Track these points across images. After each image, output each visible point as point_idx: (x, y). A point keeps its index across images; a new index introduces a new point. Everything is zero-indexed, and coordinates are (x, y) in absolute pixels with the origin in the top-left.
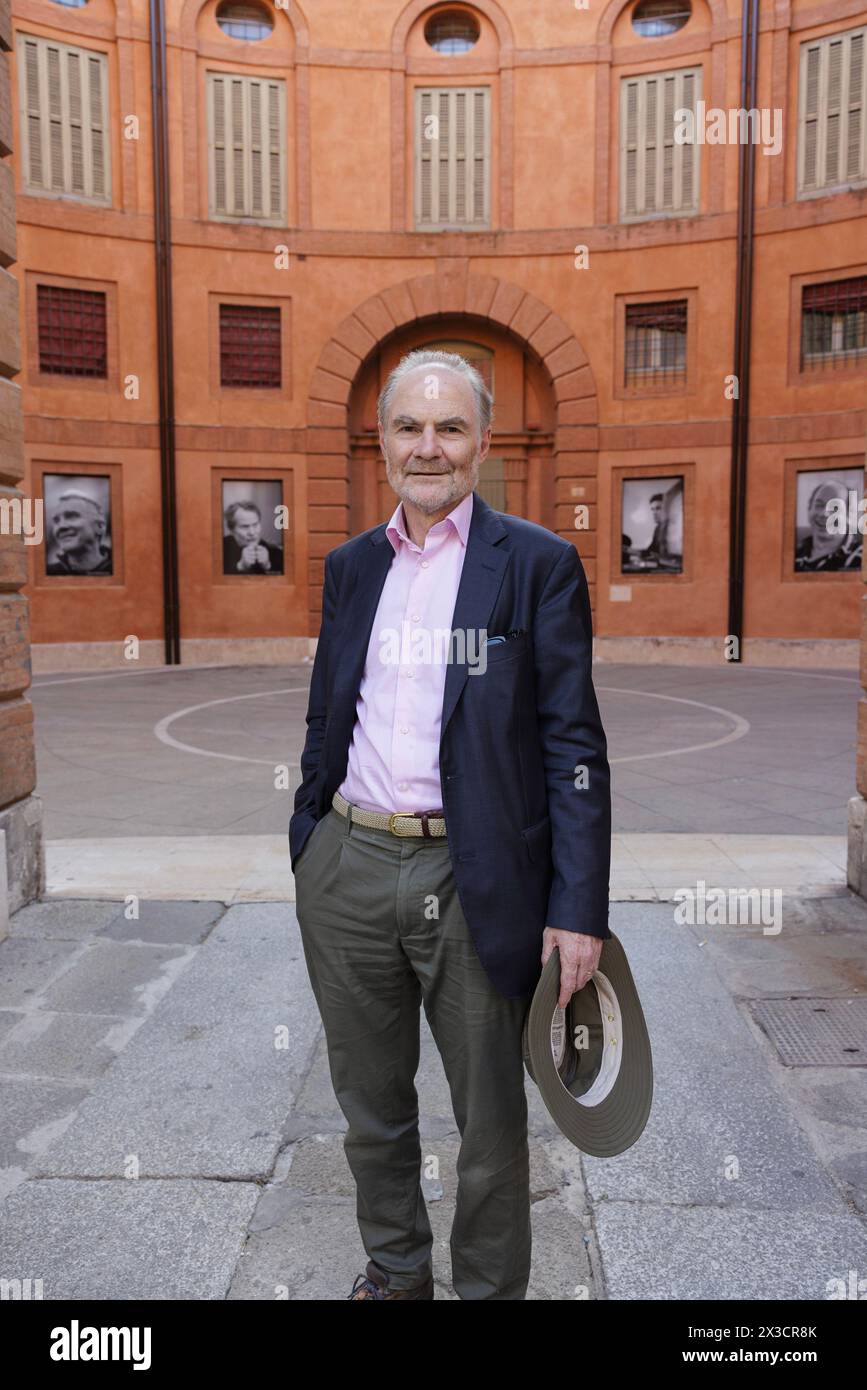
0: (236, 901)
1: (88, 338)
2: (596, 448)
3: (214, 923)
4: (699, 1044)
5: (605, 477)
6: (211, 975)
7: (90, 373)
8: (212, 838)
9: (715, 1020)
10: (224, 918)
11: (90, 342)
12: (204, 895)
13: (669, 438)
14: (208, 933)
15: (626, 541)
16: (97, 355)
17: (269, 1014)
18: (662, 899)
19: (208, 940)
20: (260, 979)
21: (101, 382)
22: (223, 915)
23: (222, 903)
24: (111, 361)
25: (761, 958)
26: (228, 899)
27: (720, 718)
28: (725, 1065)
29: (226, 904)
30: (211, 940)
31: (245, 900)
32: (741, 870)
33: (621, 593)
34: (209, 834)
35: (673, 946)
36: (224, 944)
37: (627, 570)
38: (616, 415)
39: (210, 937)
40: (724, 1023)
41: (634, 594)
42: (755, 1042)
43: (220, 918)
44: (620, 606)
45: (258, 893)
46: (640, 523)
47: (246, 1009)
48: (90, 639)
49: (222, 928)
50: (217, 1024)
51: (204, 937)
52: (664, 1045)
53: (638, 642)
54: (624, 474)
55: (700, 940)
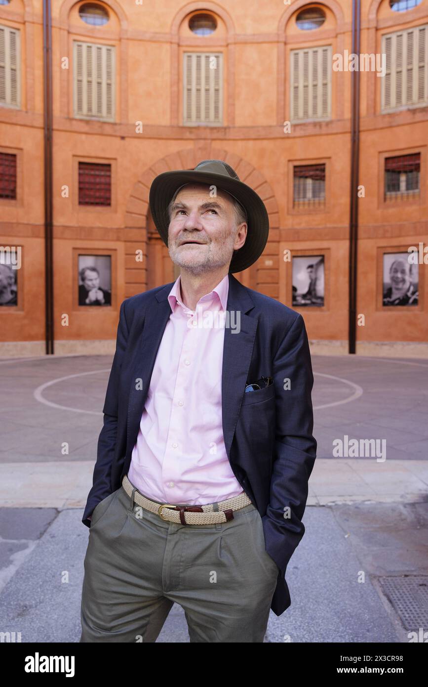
0: (65, 507)
1: (6, 178)
2: (278, 240)
3: (49, 524)
4: (350, 613)
6: (42, 563)
7: (7, 197)
8: (58, 463)
9: (359, 594)
10: (56, 520)
11: (7, 181)
12: (45, 504)
13: (316, 235)
14: (45, 531)
15: (295, 289)
16: (11, 187)
17: (75, 594)
18: (321, 504)
19: (44, 536)
20: (73, 566)
21: (13, 202)
22: (56, 517)
23: (56, 509)
24: (19, 191)
25: (383, 546)
26: (59, 505)
27: (347, 386)
28: (368, 631)
29: (59, 510)
30: (46, 536)
31: (70, 507)
32: (367, 484)
34: (56, 461)
35: (330, 537)
36: (54, 539)
38: (289, 222)
39: (45, 534)
40: (365, 596)
42: (386, 611)
43: (54, 520)
45: (79, 502)
46: (302, 280)
47: (61, 591)
48: (4, 341)
49: (54, 528)
50: (41, 602)
51: (42, 534)
52: (329, 615)
54: (294, 254)
55: (346, 533)
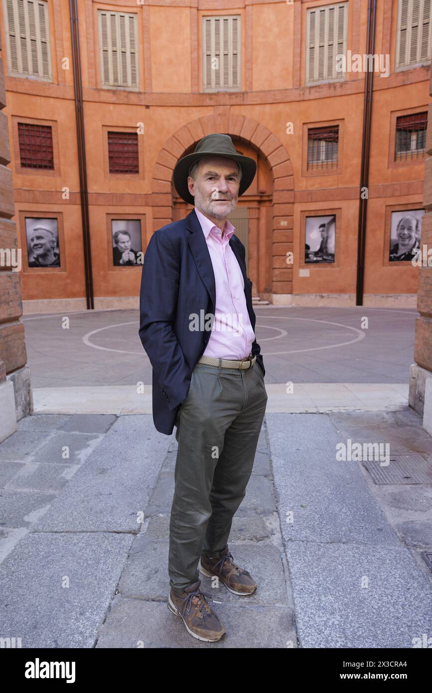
1: (44, 149)
2: (293, 202)
5: (297, 216)
7: (45, 167)
11: (44, 152)
13: (329, 195)
15: (307, 247)
16: (49, 158)
21: (51, 171)
24: (55, 161)
27: (351, 331)
33: (304, 273)
37: (308, 261)
38: (303, 184)
41: (311, 273)
44: (304, 279)
46: (314, 238)
48: (50, 297)
53: (312, 297)
54: (307, 214)
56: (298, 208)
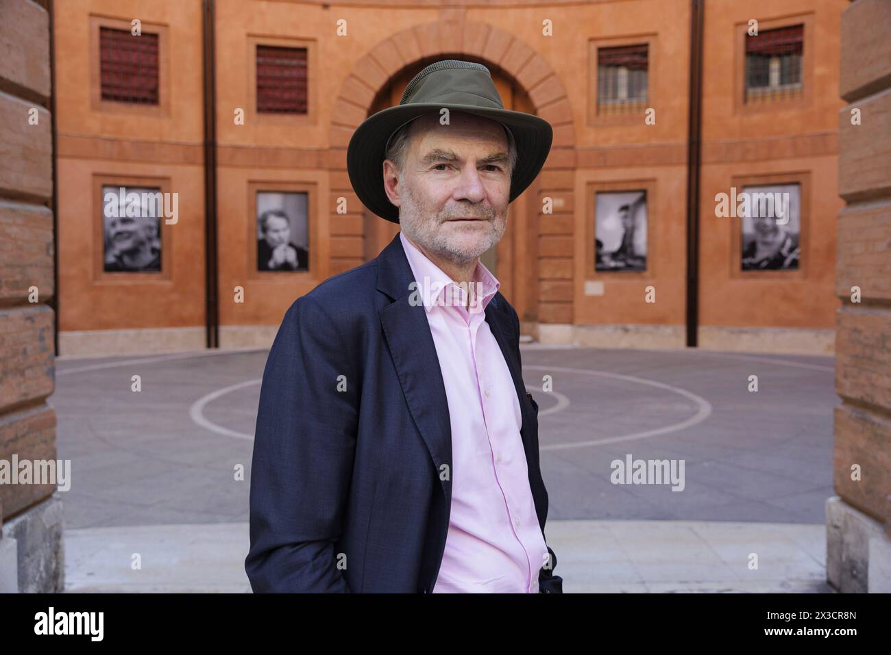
1: (143, 71)
5: (581, 191)
7: (144, 101)
11: (145, 75)
13: (634, 158)
15: (599, 244)
16: (151, 86)
21: (153, 109)
24: (163, 91)
27: (682, 399)
33: (594, 288)
37: (600, 268)
38: (590, 138)
41: (606, 289)
44: (594, 299)
46: (610, 229)
48: (141, 326)
53: (609, 330)
54: (597, 188)
56: (582, 177)
